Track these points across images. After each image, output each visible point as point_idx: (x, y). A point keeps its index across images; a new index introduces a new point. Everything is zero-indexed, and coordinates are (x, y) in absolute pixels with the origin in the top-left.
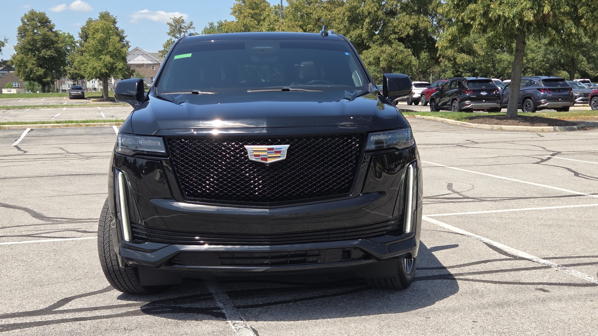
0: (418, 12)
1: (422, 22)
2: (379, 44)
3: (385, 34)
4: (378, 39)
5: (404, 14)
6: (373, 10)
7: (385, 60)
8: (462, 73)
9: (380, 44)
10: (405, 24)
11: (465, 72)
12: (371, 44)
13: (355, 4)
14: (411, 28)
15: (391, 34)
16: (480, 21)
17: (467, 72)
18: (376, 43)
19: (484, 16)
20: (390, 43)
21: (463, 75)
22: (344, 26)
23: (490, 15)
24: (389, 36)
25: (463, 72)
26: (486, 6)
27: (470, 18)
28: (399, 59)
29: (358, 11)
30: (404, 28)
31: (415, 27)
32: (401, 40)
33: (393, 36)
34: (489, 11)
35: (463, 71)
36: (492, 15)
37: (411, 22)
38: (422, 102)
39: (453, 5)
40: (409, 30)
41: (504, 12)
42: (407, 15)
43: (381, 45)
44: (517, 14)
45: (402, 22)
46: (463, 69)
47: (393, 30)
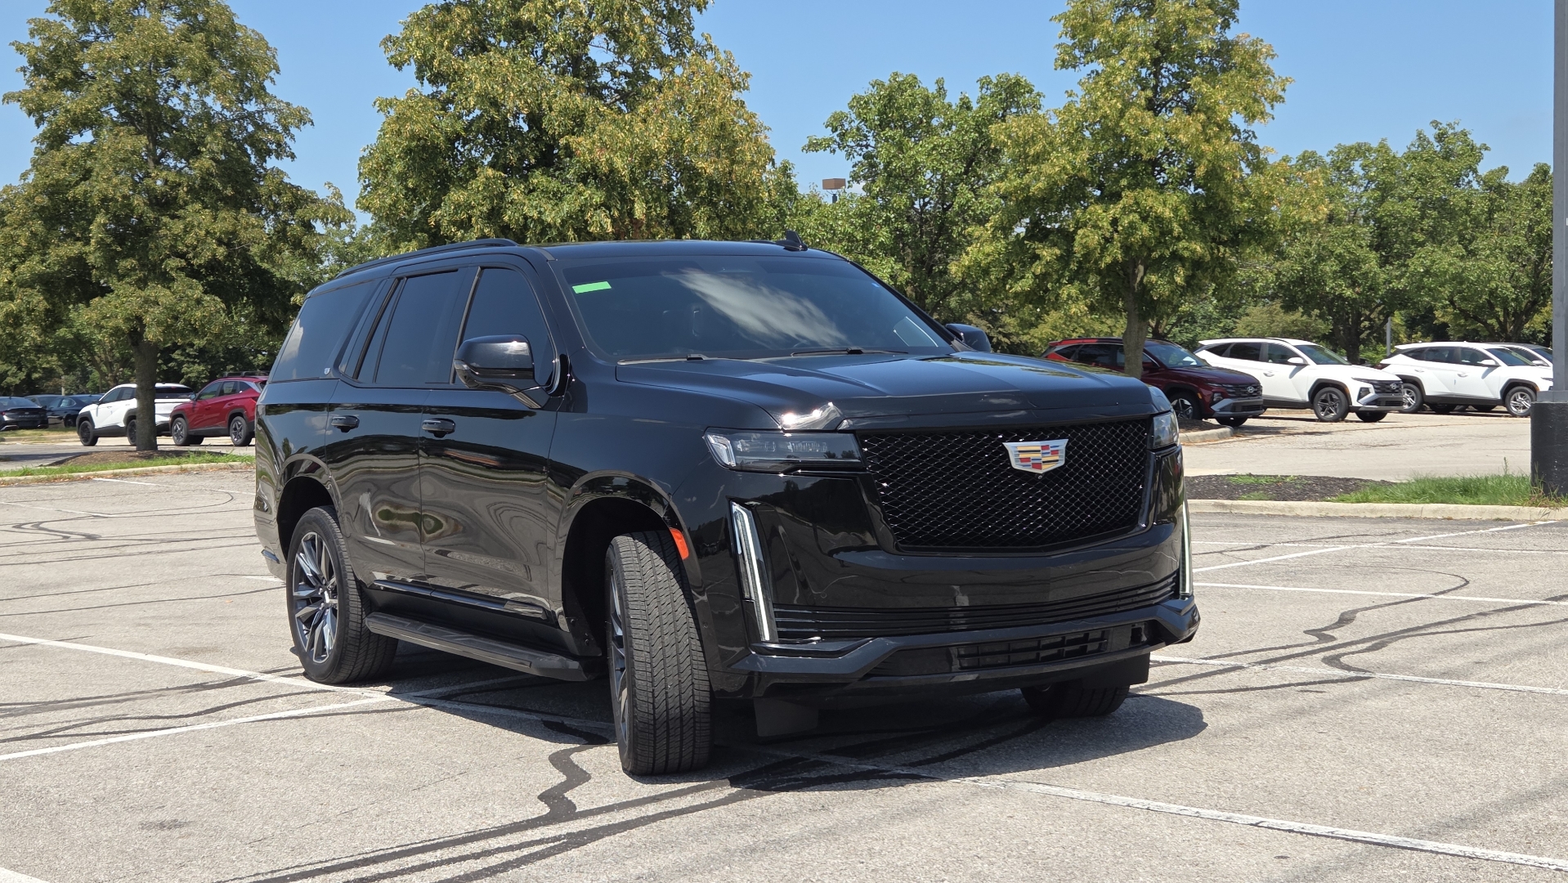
0: (234, 203)
1: (246, 229)
2: (136, 283)
3: (153, 257)
4: (133, 269)
5: (198, 206)
6: (119, 194)
7: (158, 321)
8: (181, 364)
9: (139, 280)
10: (203, 232)
11: (188, 362)
12: (113, 283)
13: (62, 176)
14: (220, 242)
15: (168, 257)
16: (482, 230)
17: (194, 363)
18: (127, 280)
19: (489, 219)
20: (166, 279)
21: (185, 369)
22: (32, 232)
23: (506, 218)
24: (163, 260)
25: (183, 363)
26: (496, 196)
27: (454, 223)
28: (196, 321)
29: (72, 195)
30: (203, 242)
31: (228, 240)
32: (193, 273)
33: (174, 262)
34: (501, 208)
35: (183, 358)
36: (510, 217)
37: (219, 227)
38: (177, 435)
39: (404, 191)
40: (215, 246)
41: (540, 213)
42: (205, 208)
43: (142, 283)
44: (571, 217)
45: (193, 226)
46: (182, 355)
47: (172, 246)
